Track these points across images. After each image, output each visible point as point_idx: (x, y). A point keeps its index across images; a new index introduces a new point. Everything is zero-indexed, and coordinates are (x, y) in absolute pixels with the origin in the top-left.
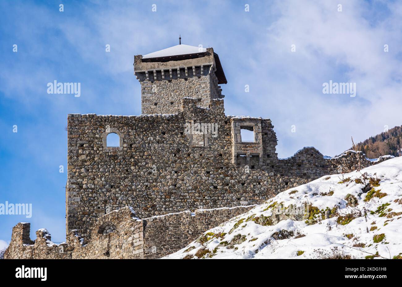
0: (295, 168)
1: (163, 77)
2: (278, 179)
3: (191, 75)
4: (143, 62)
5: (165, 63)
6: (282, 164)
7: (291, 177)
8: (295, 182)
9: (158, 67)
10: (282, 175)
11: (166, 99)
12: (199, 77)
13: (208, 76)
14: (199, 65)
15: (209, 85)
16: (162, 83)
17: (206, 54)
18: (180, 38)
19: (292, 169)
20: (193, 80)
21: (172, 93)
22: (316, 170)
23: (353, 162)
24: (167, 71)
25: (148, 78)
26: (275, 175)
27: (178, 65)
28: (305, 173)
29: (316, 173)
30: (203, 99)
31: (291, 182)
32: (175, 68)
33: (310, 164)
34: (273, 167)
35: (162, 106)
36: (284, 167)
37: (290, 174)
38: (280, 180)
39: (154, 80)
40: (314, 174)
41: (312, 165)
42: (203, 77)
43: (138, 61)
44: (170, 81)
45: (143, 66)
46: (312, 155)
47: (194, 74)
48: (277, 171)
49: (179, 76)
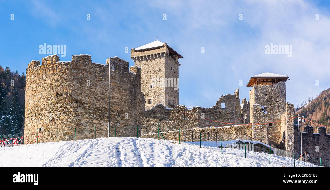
0: (152, 114)
1: (144, 59)
2: (144, 119)
3: (156, 58)
4: (135, 52)
5: (144, 52)
6: (146, 113)
7: (150, 118)
8: (152, 121)
9: (141, 54)
10: (146, 118)
11: (145, 70)
12: (160, 59)
13: (164, 58)
14: (159, 52)
15: (164, 62)
16: (144, 62)
17: (163, 47)
18: (157, 37)
19: (151, 115)
20: (157, 60)
21: (148, 67)
22: (162, 115)
23: (180, 110)
24: (145, 56)
25: (137, 60)
26: (143, 118)
27: (150, 53)
28: (157, 116)
29: (162, 116)
30: (162, 69)
31: (150, 120)
32: (149, 54)
33: (160, 112)
34: (142, 114)
35: (143, 74)
36: (147, 114)
37: (150, 117)
38: (145, 120)
39: (140, 61)
40: (161, 116)
41: (160, 113)
42: (162, 58)
43: (133, 51)
44: (147, 61)
45: (134, 54)
46: (161, 108)
47: (158, 57)
48: (144, 116)
49: (151, 58)
